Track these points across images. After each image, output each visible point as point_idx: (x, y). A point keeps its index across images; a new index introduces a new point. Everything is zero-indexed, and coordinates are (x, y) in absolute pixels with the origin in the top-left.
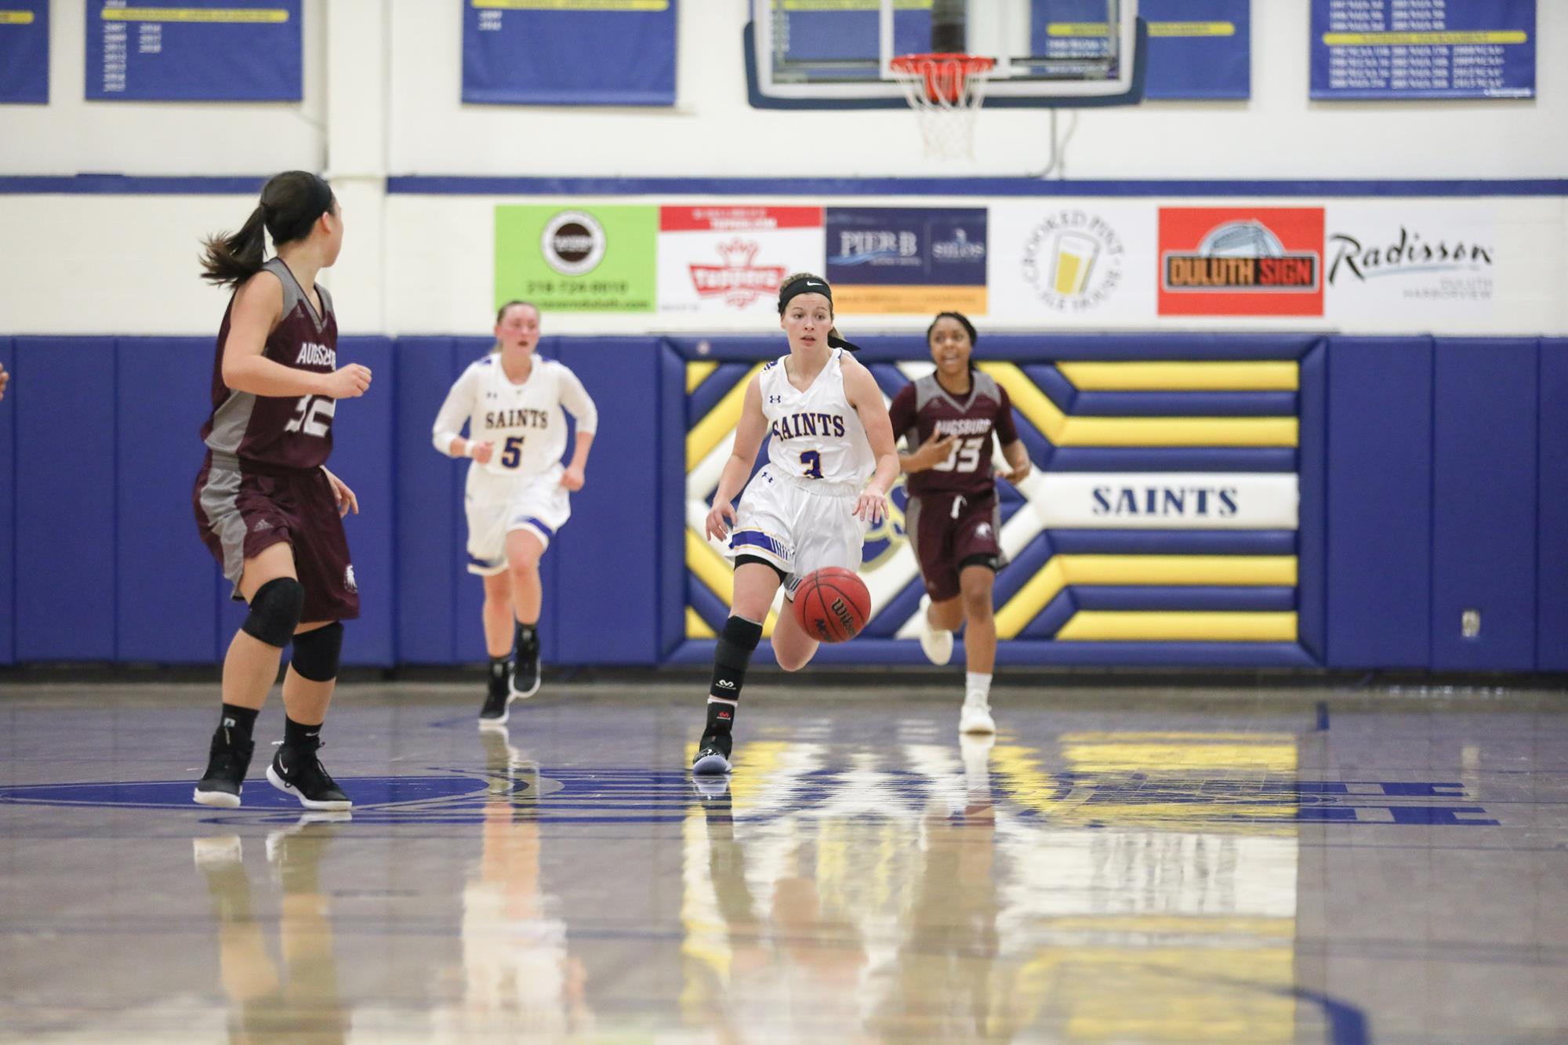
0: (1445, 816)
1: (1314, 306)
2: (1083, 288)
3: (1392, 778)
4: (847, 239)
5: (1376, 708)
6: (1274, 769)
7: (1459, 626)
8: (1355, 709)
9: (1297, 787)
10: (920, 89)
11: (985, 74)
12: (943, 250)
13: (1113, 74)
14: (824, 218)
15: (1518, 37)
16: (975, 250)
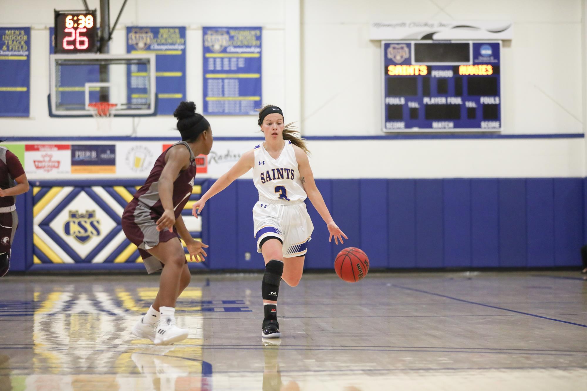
0: (238, 310)
1: (205, 171)
2: (142, 166)
3: (225, 299)
4: (77, 153)
5: (223, 280)
6: (194, 298)
7: (244, 257)
8: (217, 280)
9: (203, 302)
10: (96, 112)
11: (114, 108)
12: (104, 156)
13: (149, 108)
14: (71, 148)
15: (257, 98)
16: (112, 156)
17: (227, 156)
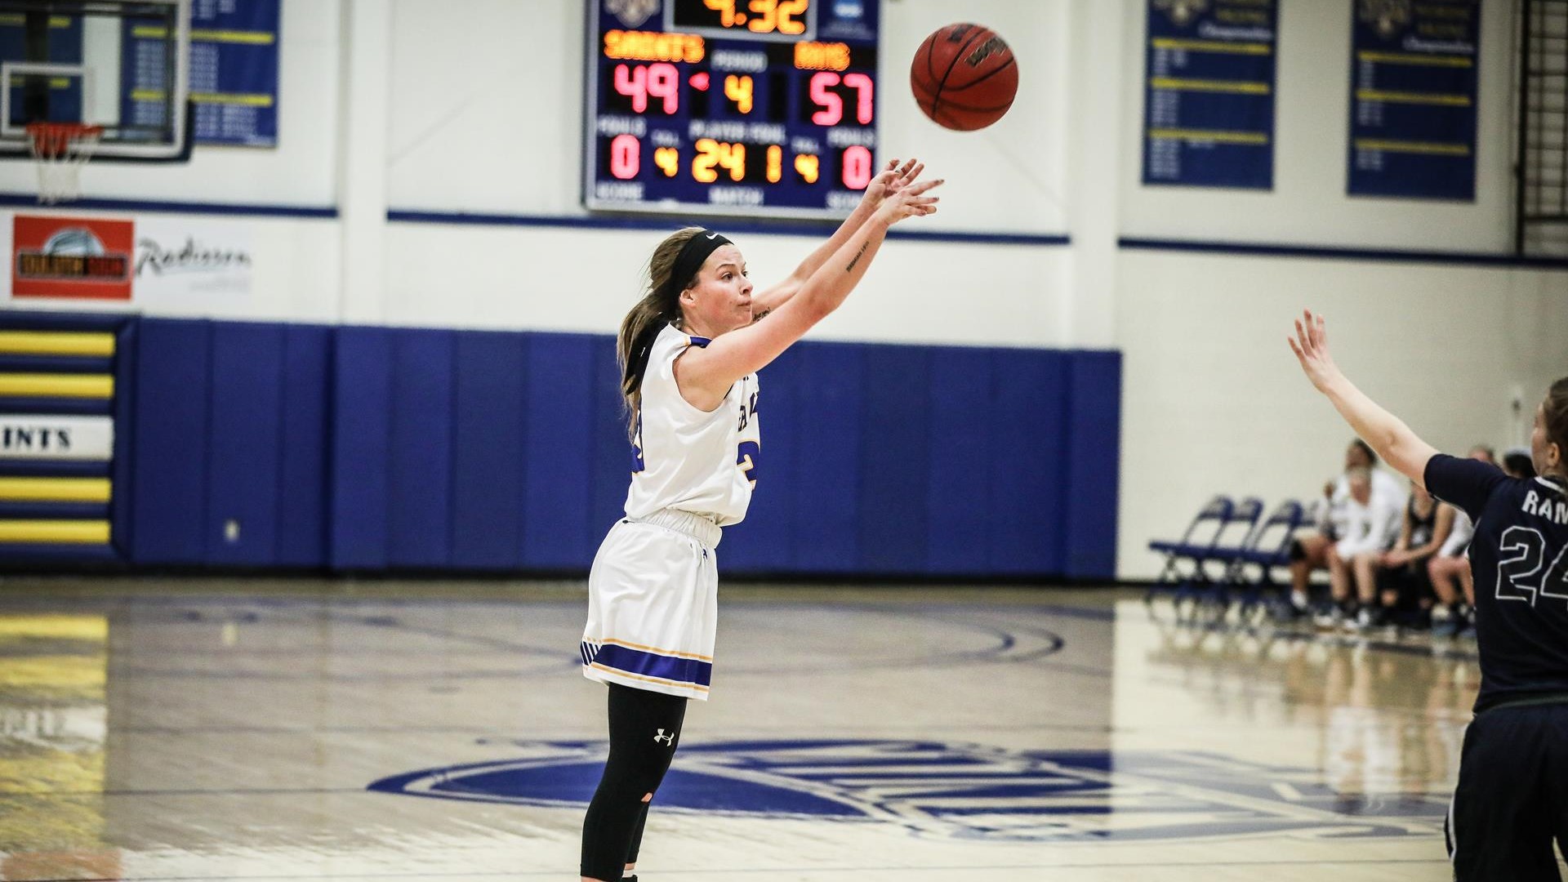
1: (125, 293)
7: (221, 532)
13: (168, 139)
15: (264, 101)
17: (186, 254)
